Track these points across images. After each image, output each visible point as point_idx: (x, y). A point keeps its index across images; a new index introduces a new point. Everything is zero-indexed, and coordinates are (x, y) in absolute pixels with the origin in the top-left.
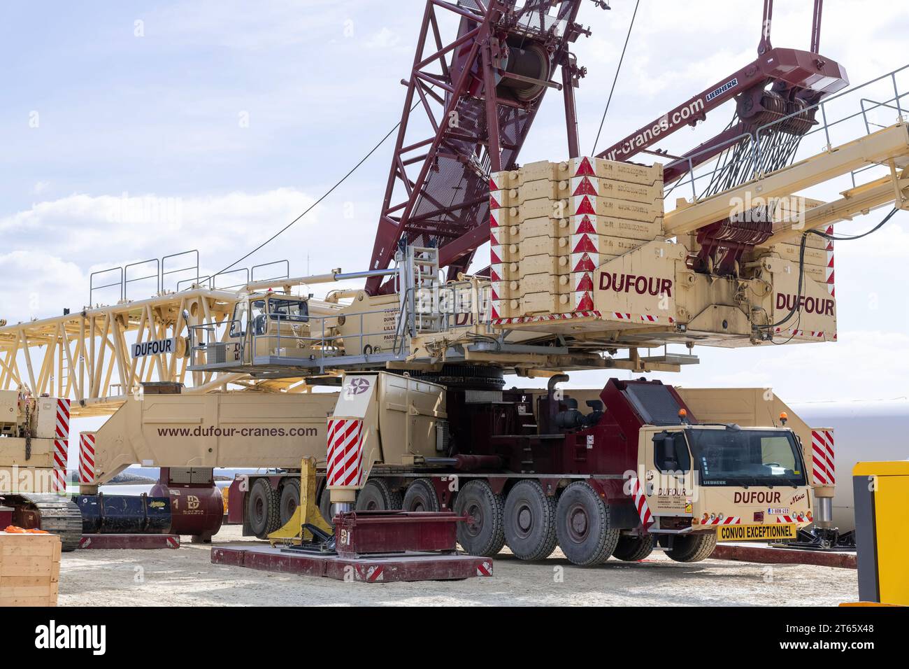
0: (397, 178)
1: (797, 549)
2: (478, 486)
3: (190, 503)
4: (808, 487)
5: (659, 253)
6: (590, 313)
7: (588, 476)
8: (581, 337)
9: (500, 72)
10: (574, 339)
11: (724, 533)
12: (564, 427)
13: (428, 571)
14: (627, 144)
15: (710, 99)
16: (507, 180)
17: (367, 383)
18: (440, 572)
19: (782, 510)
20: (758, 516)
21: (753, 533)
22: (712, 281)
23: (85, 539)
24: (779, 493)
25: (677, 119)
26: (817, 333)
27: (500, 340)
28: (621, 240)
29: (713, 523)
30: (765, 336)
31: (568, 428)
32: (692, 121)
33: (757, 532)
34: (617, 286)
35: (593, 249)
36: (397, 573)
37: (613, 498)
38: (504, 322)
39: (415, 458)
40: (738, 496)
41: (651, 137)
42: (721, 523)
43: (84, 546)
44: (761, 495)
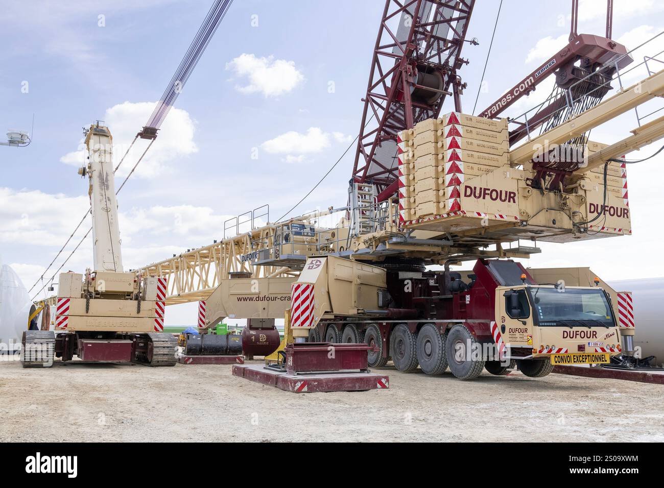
0: (360, 153)
1: (611, 368)
2: (402, 327)
3: (261, 339)
4: (617, 328)
5: (506, 175)
6: (458, 213)
7: (464, 321)
8: (461, 235)
9: (413, 85)
10: (458, 236)
11: (556, 359)
12: (453, 291)
13: (341, 385)
14: (486, 113)
15: (538, 77)
16: (407, 136)
17: (320, 262)
18: (350, 385)
19: (598, 343)
20: (581, 348)
21: (577, 360)
22: (544, 194)
23: (189, 358)
24: (596, 332)
25: (517, 92)
26: (618, 229)
27: (407, 236)
28: (480, 166)
29: (547, 352)
30: (582, 230)
31: (455, 291)
32: (527, 92)
33: (581, 359)
34: (477, 195)
35: (459, 171)
36: (317, 386)
37: (481, 334)
38: (407, 223)
39: (358, 310)
40: (565, 333)
41: (501, 106)
42: (554, 352)
43: (188, 363)
44: (583, 333)
